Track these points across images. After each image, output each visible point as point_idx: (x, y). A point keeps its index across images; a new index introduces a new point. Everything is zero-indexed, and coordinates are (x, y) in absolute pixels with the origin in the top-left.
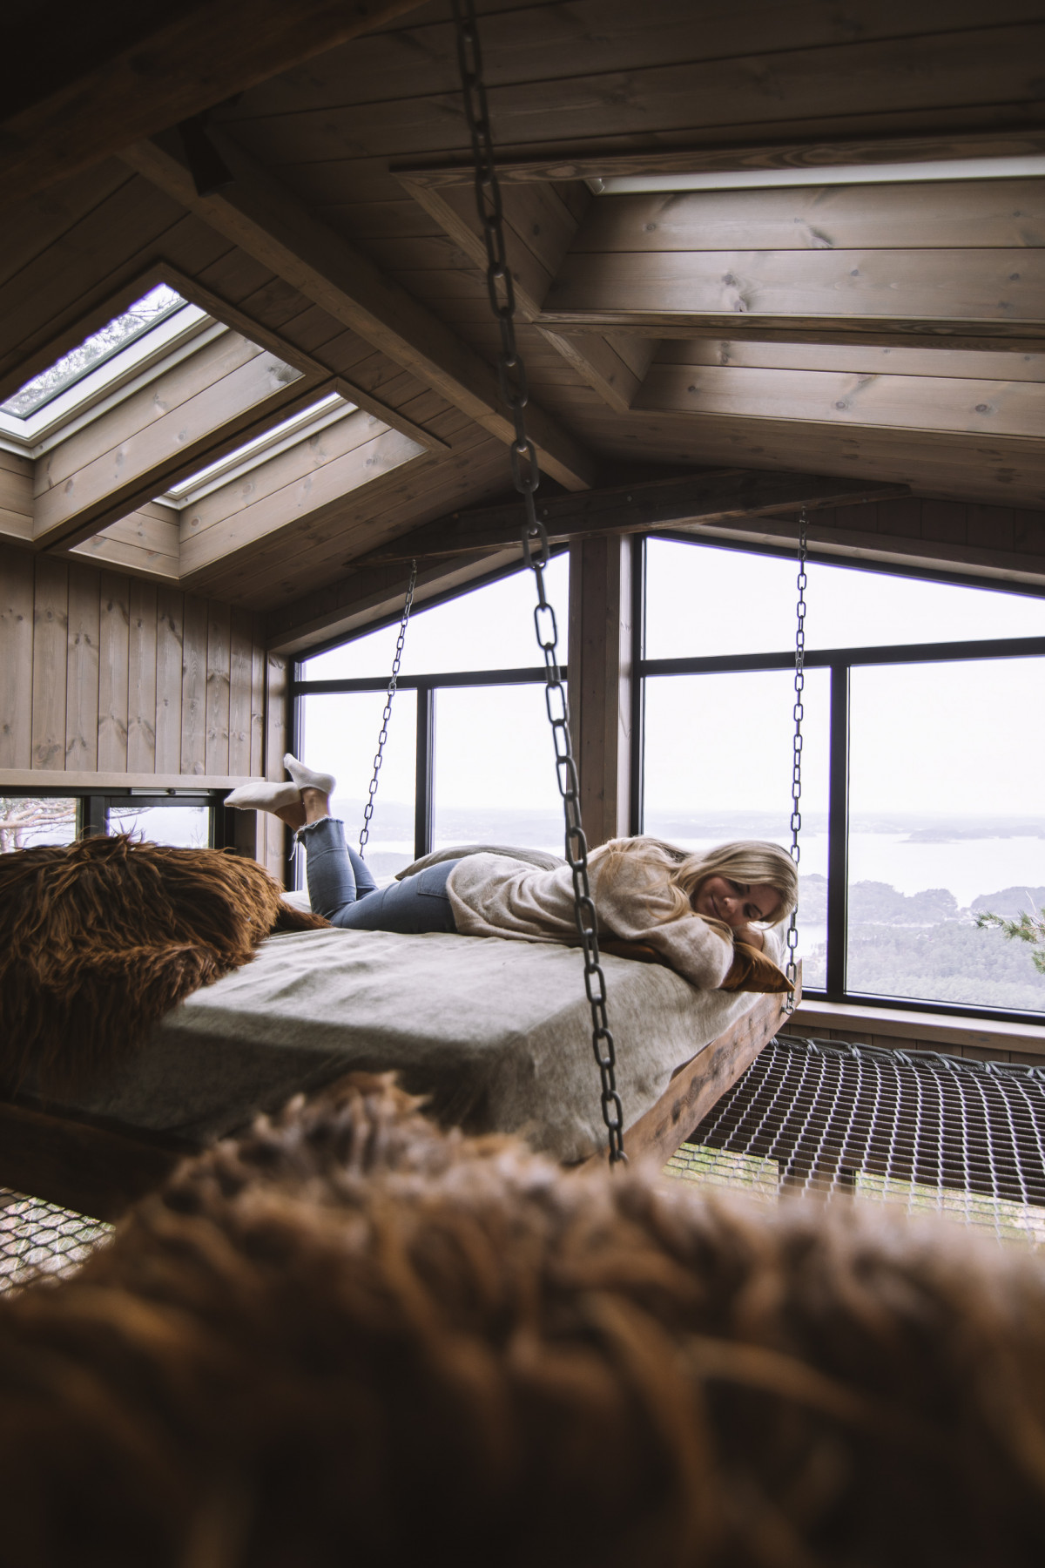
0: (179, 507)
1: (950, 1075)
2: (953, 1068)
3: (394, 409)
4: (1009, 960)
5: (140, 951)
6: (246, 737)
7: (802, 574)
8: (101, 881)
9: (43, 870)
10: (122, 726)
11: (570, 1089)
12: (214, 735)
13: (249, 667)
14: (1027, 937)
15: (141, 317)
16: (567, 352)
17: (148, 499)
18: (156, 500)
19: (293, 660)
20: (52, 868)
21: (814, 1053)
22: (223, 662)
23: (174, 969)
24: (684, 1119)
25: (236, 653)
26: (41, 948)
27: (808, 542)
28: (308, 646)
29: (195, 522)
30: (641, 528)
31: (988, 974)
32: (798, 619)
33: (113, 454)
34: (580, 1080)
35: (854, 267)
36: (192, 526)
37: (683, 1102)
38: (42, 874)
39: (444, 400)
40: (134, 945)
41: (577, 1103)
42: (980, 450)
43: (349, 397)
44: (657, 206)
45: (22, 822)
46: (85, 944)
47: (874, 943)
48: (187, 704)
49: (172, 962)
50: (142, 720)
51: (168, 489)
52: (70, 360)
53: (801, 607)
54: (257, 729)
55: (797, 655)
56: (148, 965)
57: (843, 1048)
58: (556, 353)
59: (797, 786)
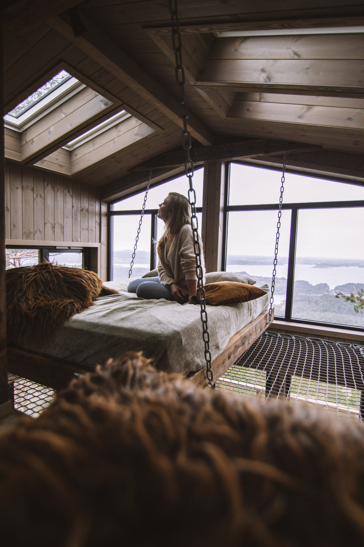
0: (70, 150)
1: (324, 346)
2: (325, 344)
3: (144, 116)
4: (346, 307)
5: (56, 302)
6: (94, 229)
7: (283, 177)
8: (43, 279)
9: (24, 274)
10: (53, 226)
11: (194, 348)
12: (83, 229)
13: (95, 206)
14: (352, 301)
15: (56, 81)
16: (204, 96)
17: (60, 147)
18: (63, 147)
19: (110, 204)
20: (27, 274)
21: (280, 338)
22: (86, 204)
23: (67, 308)
24: (232, 358)
25: (90, 201)
26: (24, 300)
27: (286, 165)
28: (115, 199)
29: (76, 155)
30: (229, 159)
31: (338, 311)
32: (281, 193)
33: (47, 131)
34: (197, 345)
35: (308, 66)
36: (75, 157)
37: (232, 353)
38: (24, 276)
39: (161, 113)
40: (54, 300)
41: (196, 353)
42: (348, 134)
43: (128, 111)
44: (238, 42)
45: (21, 257)
46: (38, 299)
47: (301, 300)
48: (74, 218)
49: (66, 305)
50: (59, 223)
51: (67, 143)
52: (32, 96)
53: (282, 189)
54: (98, 227)
55: (280, 205)
56: (59, 306)
57: (289, 336)
58: (201, 96)
59: (276, 250)
